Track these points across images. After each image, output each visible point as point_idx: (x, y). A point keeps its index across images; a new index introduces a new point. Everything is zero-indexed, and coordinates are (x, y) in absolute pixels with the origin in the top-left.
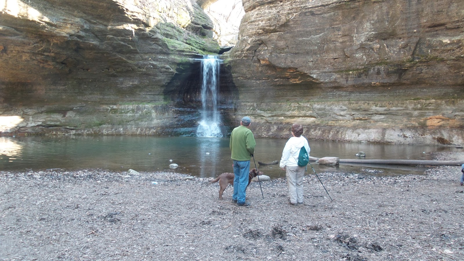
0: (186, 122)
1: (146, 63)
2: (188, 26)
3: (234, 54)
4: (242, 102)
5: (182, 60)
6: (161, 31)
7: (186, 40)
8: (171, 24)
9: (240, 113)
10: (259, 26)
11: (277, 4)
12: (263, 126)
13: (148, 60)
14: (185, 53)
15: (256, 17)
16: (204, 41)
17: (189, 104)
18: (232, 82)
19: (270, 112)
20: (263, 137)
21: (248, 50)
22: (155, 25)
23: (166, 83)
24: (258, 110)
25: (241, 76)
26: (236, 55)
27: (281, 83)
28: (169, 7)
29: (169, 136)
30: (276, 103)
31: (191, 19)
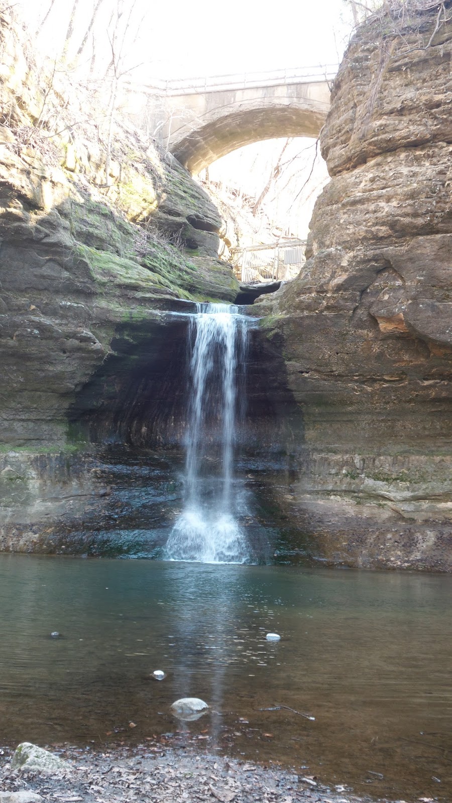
0: (137, 510)
1: (18, 319)
2: (148, 218)
3: (294, 298)
4: (315, 450)
5: (131, 313)
6: (70, 222)
7: (144, 256)
8: (102, 206)
9: (309, 486)
10: (379, 215)
11: (436, 150)
12: (388, 531)
13: (27, 312)
14: (139, 295)
15: (368, 188)
16: (191, 264)
17: (146, 454)
18: (283, 386)
19: (408, 484)
20: (394, 569)
21: (339, 288)
22: (56, 204)
23: (76, 385)
24: (368, 477)
25: (316, 370)
26: (301, 302)
27: (444, 394)
28: (95, 158)
29: (84, 556)
30: (426, 455)
31: (159, 197)
